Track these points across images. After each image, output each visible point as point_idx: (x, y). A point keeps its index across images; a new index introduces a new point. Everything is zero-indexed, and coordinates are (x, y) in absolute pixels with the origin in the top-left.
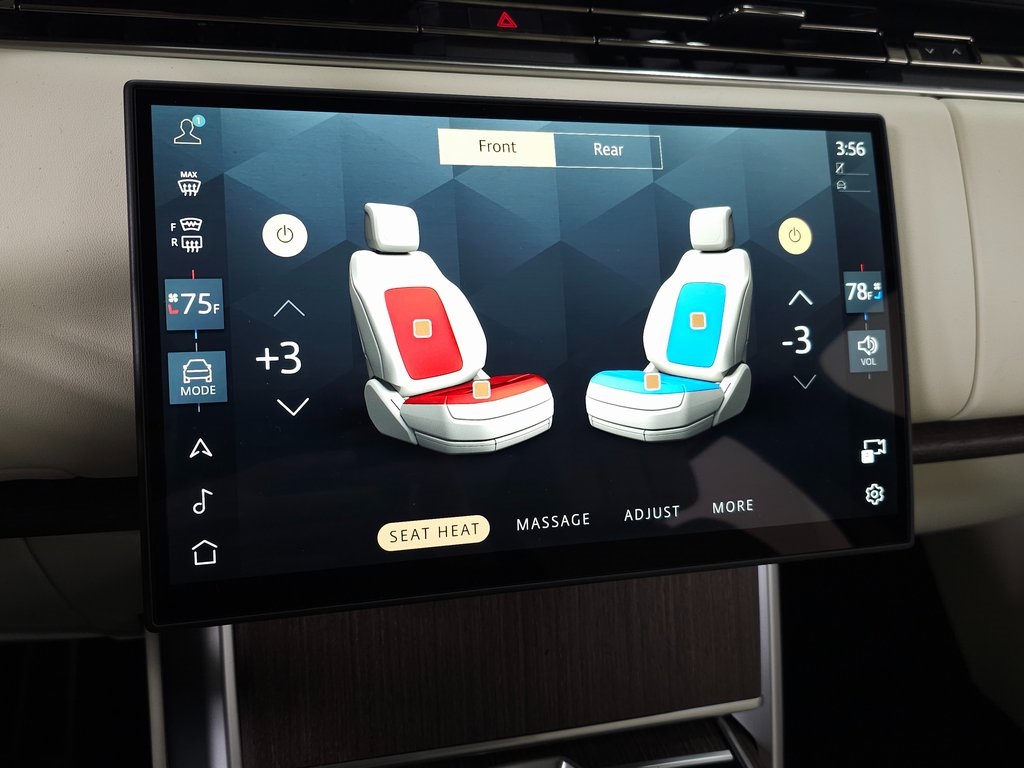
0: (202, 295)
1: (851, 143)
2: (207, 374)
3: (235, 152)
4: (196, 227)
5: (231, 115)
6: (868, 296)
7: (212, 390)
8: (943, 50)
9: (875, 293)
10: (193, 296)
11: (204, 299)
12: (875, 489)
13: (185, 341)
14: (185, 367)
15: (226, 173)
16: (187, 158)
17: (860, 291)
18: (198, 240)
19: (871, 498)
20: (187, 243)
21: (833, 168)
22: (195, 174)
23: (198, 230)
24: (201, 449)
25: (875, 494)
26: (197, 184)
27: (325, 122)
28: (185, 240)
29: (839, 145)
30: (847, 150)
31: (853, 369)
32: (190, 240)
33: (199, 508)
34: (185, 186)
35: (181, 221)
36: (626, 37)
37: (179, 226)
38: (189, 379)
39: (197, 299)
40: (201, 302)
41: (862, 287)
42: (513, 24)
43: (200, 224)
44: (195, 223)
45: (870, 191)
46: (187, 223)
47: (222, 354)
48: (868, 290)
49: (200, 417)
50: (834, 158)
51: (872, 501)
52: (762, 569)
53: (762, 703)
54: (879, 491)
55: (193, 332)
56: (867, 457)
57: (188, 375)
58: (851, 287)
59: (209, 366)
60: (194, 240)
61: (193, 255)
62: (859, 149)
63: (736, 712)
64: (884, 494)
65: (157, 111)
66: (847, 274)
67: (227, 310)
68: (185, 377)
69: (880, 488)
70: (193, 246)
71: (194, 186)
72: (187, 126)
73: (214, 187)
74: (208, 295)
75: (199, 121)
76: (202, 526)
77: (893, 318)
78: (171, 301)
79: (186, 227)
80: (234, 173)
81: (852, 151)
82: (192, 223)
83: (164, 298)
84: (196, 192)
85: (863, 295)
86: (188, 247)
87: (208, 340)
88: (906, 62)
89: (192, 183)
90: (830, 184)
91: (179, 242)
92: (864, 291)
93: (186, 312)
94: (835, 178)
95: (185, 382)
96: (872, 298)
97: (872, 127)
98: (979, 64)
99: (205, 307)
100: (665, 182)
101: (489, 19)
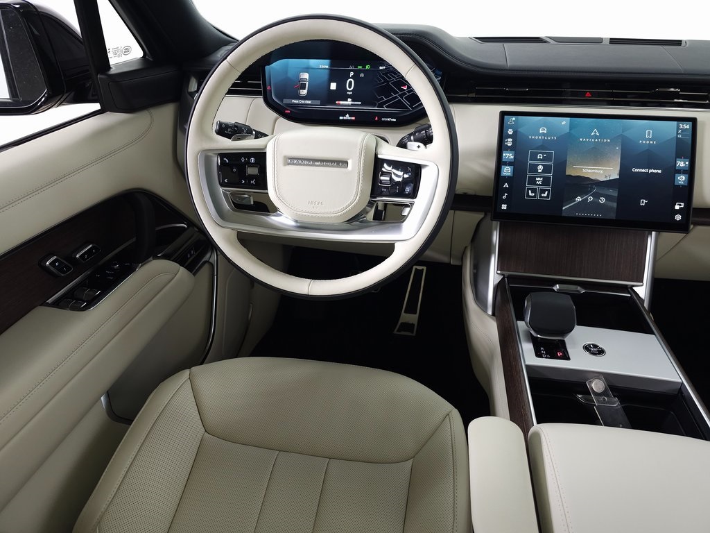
1: (685, 125)
2: (509, 171)
3: (521, 125)
5: (520, 118)
6: (683, 165)
7: (510, 174)
9: (686, 165)
10: (509, 154)
12: (678, 216)
13: (506, 164)
16: (511, 127)
17: (681, 164)
19: (677, 218)
21: (677, 131)
22: (512, 130)
24: (506, 185)
27: (541, 119)
29: (681, 125)
30: (683, 127)
31: (676, 184)
33: (504, 197)
34: (509, 132)
36: (626, 97)
37: (507, 140)
40: (510, 156)
42: (590, 95)
45: (689, 138)
47: (513, 167)
49: (507, 179)
50: (678, 128)
55: (507, 162)
56: (677, 207)
57: (505, 170)
58: (678, 162)
59: (510, 169)
61: (509, 146)
62: (687, 126)
64: (681, 218)
65: (506, 117)
66: (677, 159)
67: (515, 158)
69: (680, 216)
70: (510, 144)
71: (511, 132)
72: (511, 120)
73: (515, 133)
74: (512, 154)
75: (514, 119)
76: (504, 202)
77: (691, 172)
80: (519, 130)
81: (685, 127)
82: (510, 140)
83: (503, 155)
87: (510, 164)
90: (676, 135)
91: (507, 144)
93: (507, 158)
94: (678, 134)
95: (505, 172)
97: (693, 121)
100: (625, 134)
101: (583, 94)
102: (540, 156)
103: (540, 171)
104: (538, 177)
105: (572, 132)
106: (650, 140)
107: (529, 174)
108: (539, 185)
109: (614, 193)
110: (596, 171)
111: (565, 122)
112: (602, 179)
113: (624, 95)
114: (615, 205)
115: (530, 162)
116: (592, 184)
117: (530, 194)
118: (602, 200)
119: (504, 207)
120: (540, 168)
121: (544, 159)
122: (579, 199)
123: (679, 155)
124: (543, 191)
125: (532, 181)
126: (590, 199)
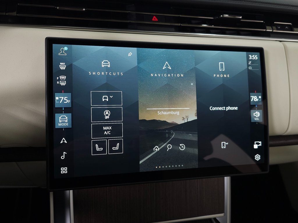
0: (65, 98)
1: (253, 56)
2: (66, 120)
3: (76, 57)
4: (64, 78)
5: (74, 47)
6: (257, 100)
7: (67, 124)
8: (283, 27)
9: (259, 99)
10: (63, 98)
11: (66, 99)
12: (258, 156)
13: (60, 110)
14: (60, 118)
15: (73, 63)
16: (62, 59)
17: (255, 98)
18: (65, 82)
19: (256, 158)
20: (62, 83)
21: (248, 63)
22: (64, 63)
23: (65, 79)
24: (64, 141)
25: (258, 157)
26: (65, 66)
27: (101, 49)
28: (61, 82)
29: (250, 56)
30: (252, 58)
32: (62, 82)
33: (63, 157)
34: (61, 67)
35: (60, 77)
37: (59, 78)
38: (61, 121)
39: (64, 98)
40: (65, 99)
41: (255, 97)
42: (157, 20)
43: (65, 78)
44: (64, 77)
45: (259, 70)
46: (62, 77)
47: (71, 114)
48: (257, 98)
49: (64, 132)
50: (248, 60)
51: (257, 159)
52: (226, 178)
53: (225, 215)
54: (259, 156)
55: (63, 108)
56: (256, 146)
57: (61, 120)
58: (252, 97)
59: (67, 118)
60: (63, 82)
61: (63, 86)
63: (217, 217)
64: (260, 157)
65: (54, 46)
66: (251, 94)
67: (72, 102)
68: (60, 121)
69: (259, 155)
70: (63, 84)
71: (64, 67)
72: (63, 50)
73: (70, 67)
74: (67, 97)
75: (66, 48)
76: (64, 164)
78: (56, 99)
79: (61, 78)
80: (75, 63)
81: (254, 58)
83: (55, 98)
84: (64, 69)
85: (255, 100)
86: (62, 84)
87: (66, 110)
88: (271, 31)
89: (63, 66)
90: (247, 67)
91: (59, 83)
92: (256, 98)
93: (61, 102)
94: (248, 66)
95: (60, 122)
96: (258, 101)
97: (260, 51)
98: (293, 31)
99: (66, 101)
100: (198, 67)
101: (150, 18)
102: (105, 98)
103: (107, 117)
104: (105, 126)
105: (142, 66)
106: (223, 73)
107: (93, 123)
108: (108, 135)
109: (193, 137)
110: (172, 113)
111: (131, 52)
112: (180, 122)
113: (189, 21)
114: (196, 151)
115: (93, 107)
116: (170, 129)
117: (98, 149)
118: (183, 147)
119: (64, 170)
120: (107, 114)
121: (111, 102)
122: (157, 149)
123: (252, 90)
124: (113, 144)
125: (99, 131)
126: (170, 147)
